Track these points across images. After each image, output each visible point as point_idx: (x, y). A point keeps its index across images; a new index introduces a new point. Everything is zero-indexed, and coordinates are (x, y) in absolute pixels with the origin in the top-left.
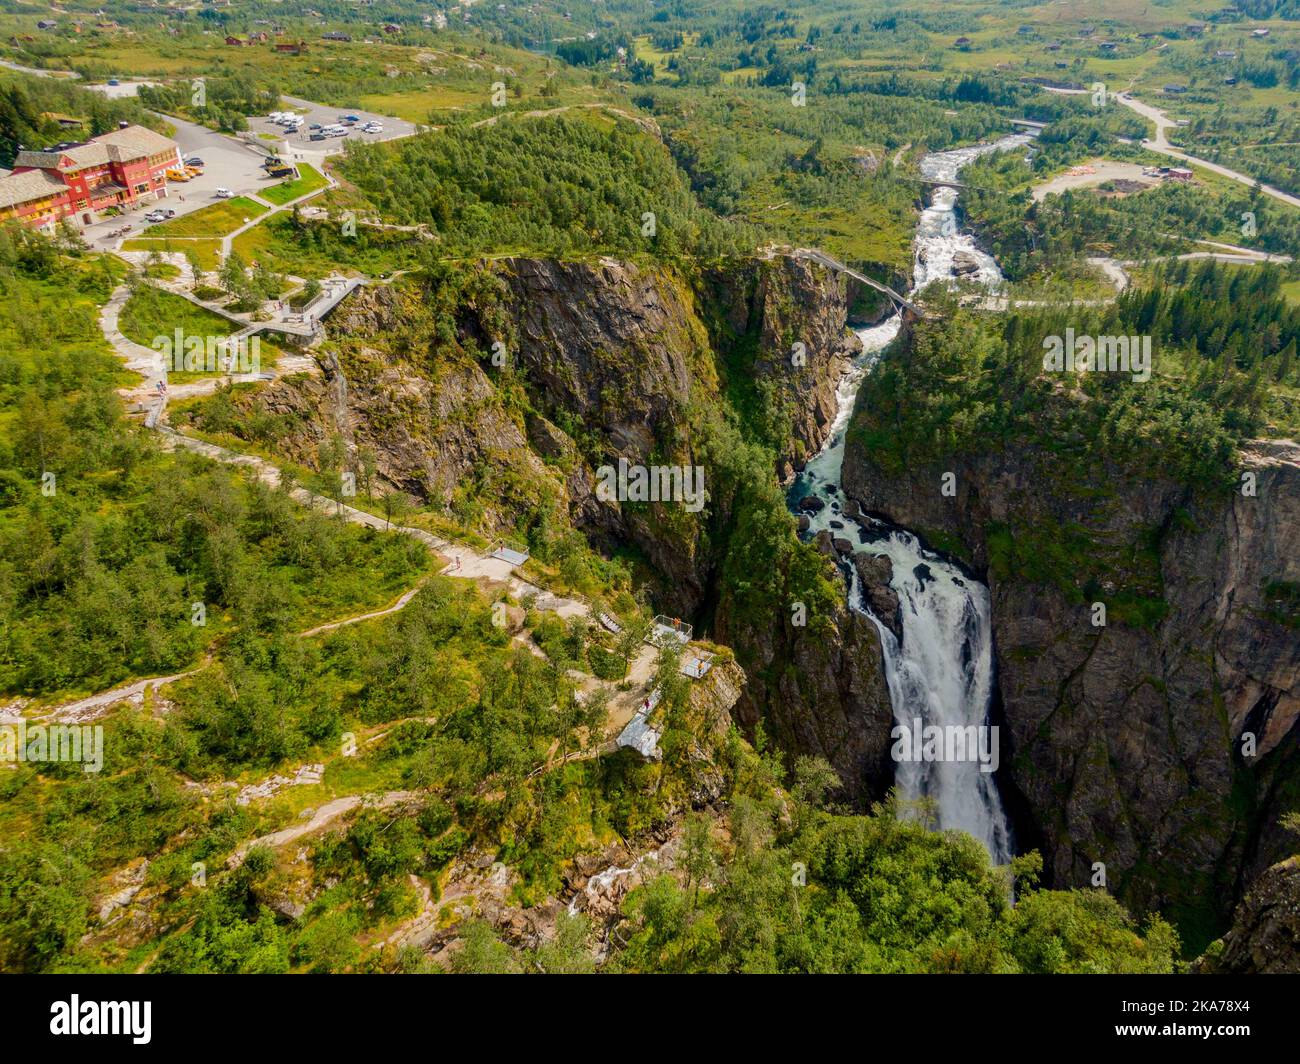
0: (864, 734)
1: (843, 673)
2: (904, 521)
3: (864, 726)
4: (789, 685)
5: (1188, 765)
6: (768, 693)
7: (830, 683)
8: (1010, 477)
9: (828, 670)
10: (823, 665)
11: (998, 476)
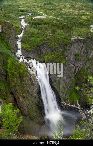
0: (36, 88)
1: (31, 80)
2: (32, 57)
3: (36, 87)
4: (24, 85)
5: (70, 77)
6: (21, 88)
7: (30, 82)
8: (45, 48)
9: (29, 81)
10: (28, 80)
11: (43, 48)
